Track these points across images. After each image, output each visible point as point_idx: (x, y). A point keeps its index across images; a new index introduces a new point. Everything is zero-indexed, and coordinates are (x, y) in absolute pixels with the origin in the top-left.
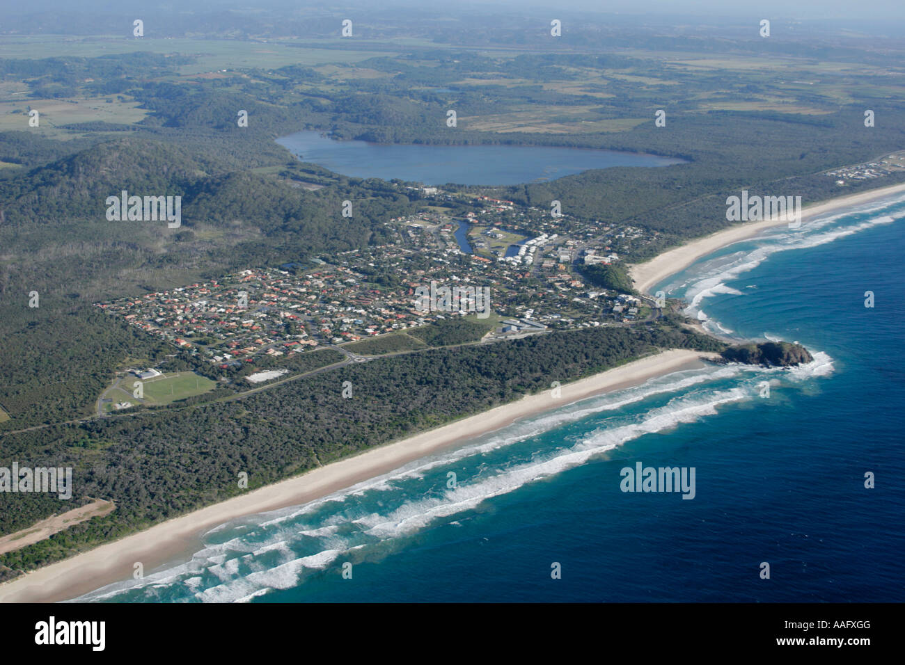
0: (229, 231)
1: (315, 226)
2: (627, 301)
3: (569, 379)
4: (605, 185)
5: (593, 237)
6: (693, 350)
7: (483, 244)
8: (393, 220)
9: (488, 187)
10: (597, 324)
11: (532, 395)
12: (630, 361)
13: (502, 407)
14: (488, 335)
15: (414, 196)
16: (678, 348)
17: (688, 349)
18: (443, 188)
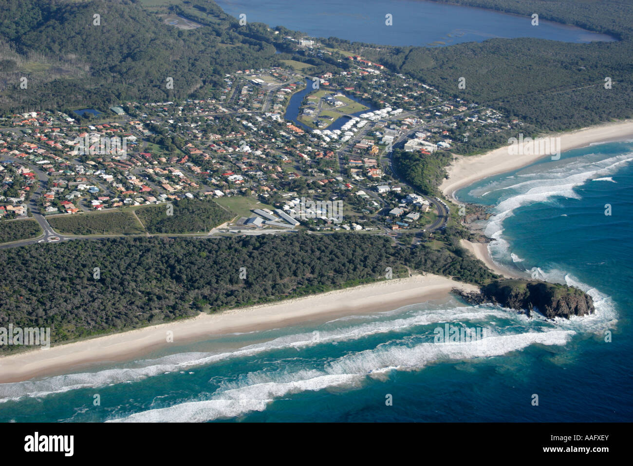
0: (58, 64)
1: (144, 70)
2: (414, 202)
3: (273, 297)
4: (501, 57)
5: (440, 117)
6: (451, 277)
7: (311, 112)
8: (239, 72)
9: (371, 47)
10: (358, 228)
11: (211, 313)
12: (363, 283)
13: (163, 325)
14: (224, 225)
15: (284, 48)
16: (434, 273)
17: (446, 275)
18: (323, 42)
